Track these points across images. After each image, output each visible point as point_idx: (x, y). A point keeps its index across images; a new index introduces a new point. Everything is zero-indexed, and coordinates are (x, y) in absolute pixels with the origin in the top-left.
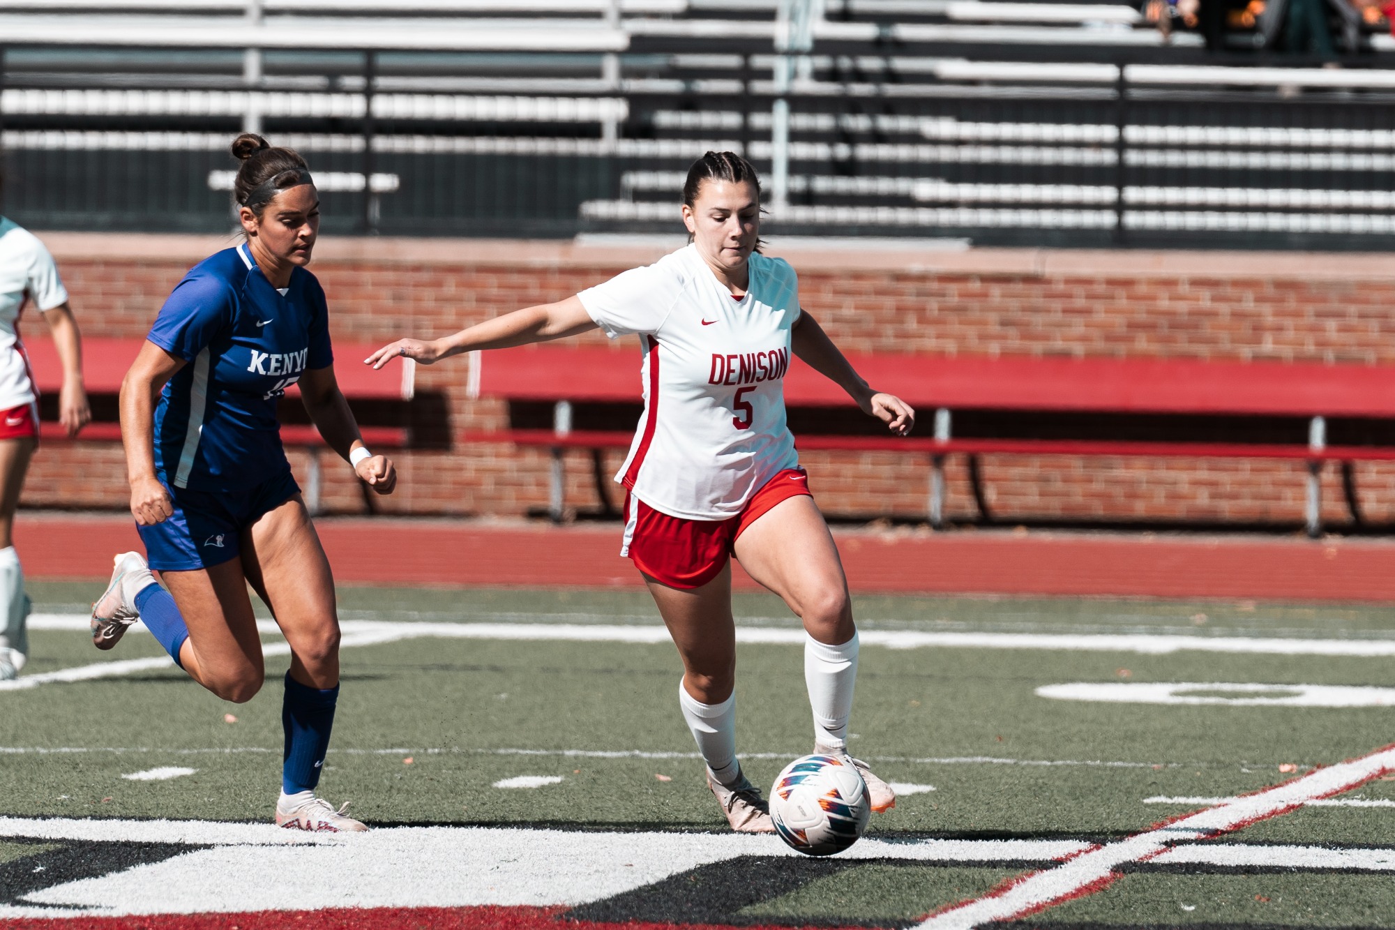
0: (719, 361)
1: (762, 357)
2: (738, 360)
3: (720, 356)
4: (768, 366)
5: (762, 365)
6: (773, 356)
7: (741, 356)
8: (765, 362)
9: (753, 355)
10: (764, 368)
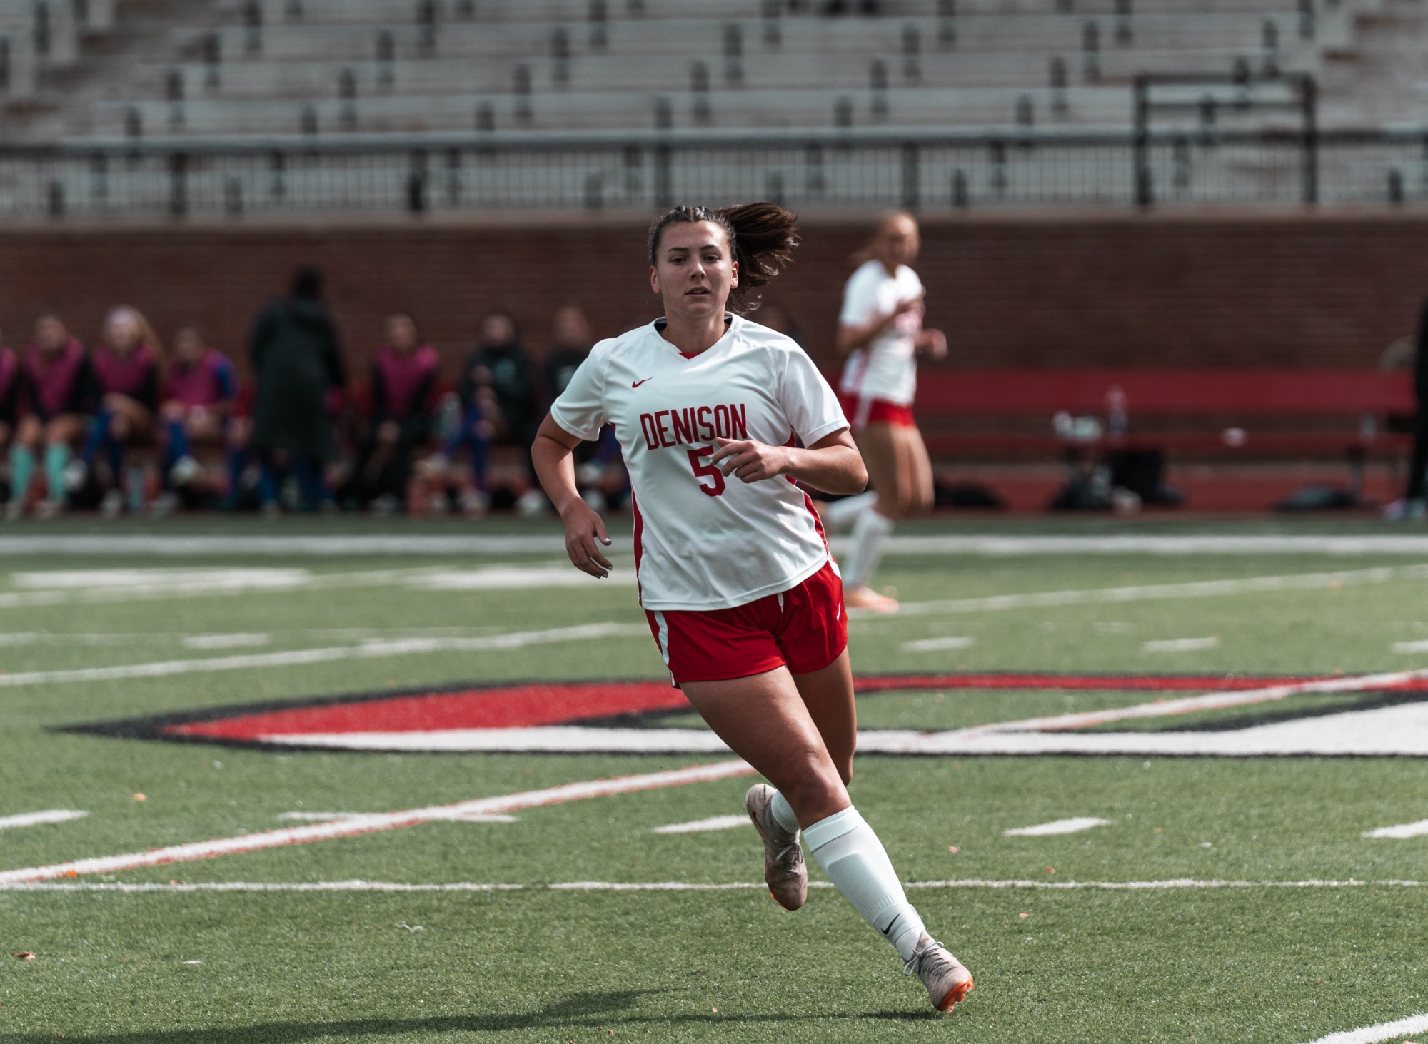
0: (647, 421)
1: (704, 413)
2: (670, 416)
3: (648, 416)
4: (714, 423)
5: (705, 421)
6: (721, 412)
7: (674, 412)
8: (709, 418)
9: (692, 410)
10: (709, 425)
